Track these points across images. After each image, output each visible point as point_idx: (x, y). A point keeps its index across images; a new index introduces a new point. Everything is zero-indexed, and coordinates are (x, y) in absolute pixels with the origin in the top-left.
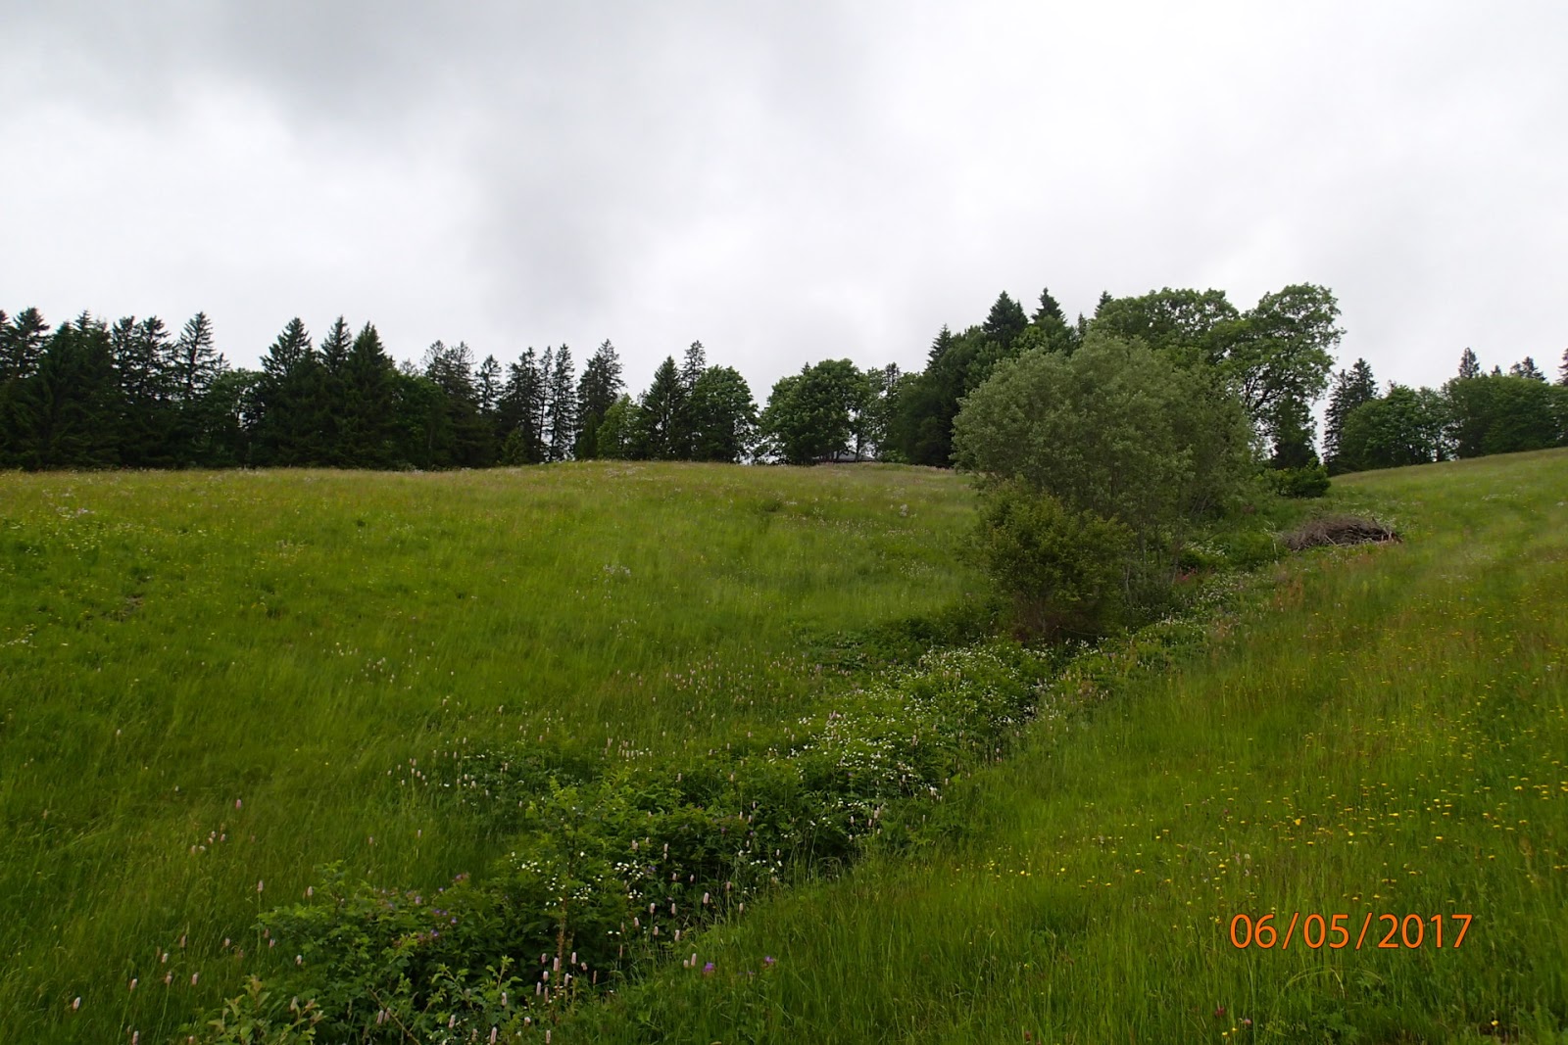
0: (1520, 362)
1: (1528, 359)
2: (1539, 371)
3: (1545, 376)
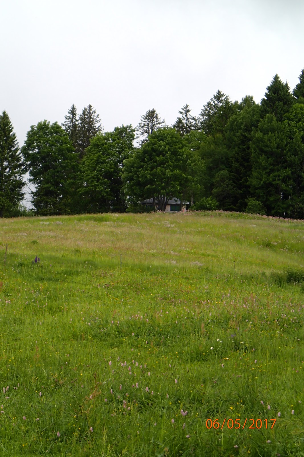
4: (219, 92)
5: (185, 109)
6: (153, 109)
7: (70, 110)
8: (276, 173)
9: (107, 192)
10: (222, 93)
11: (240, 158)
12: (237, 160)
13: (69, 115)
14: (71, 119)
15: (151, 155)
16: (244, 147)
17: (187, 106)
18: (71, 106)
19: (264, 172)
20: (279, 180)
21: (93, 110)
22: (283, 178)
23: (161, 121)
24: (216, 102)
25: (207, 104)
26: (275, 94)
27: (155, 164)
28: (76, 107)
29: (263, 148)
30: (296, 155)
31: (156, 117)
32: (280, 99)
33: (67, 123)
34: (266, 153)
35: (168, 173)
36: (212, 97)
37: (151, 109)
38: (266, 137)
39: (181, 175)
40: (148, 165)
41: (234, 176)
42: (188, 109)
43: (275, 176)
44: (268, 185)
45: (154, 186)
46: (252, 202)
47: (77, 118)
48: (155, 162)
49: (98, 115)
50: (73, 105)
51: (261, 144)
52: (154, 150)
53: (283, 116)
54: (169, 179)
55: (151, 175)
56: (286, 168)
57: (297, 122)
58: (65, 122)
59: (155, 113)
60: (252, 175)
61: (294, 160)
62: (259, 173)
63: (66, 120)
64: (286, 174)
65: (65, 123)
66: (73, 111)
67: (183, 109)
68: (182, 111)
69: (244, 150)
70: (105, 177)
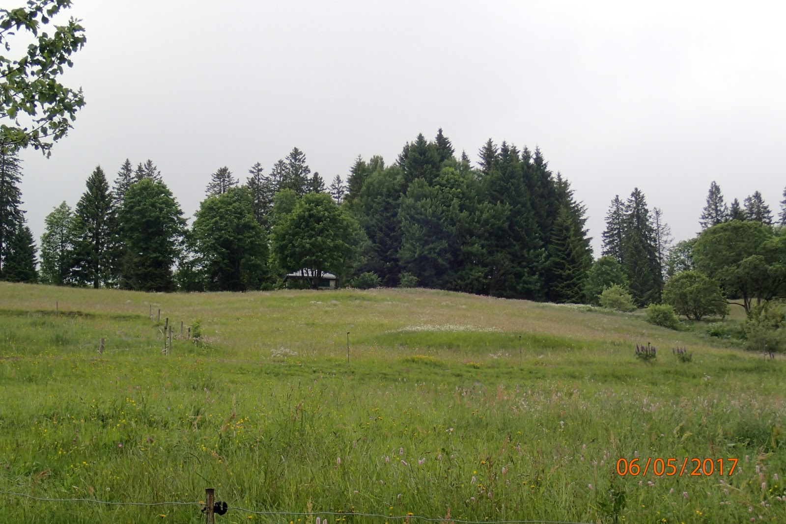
0: (751, 196)
1: (757, 193)
2: (765, 204)
3: (770, 209)
4: (296, 150)
5: (257, 168)
6: (225, 167)
7: (124, 166)
8: (431, 246)
9: (226, 264)
10: (299, 151)
11: (384, 227)
12: (381, 230)
13: (122, 171)
14: (126, 176)
15: (307, 222)
16: (388, 214)
17: (259, 165)
18: (125, 161)
19: (418, 244)
20: (435, 253)
21: (153, 166)
22: (440, 251)
23: (235, 181)
24: (293, 161)
25: (278, 163)
26: (421, 156)
27: (313, 233)
28: (131, 161)
29: (416, 216)
30: (454, 225)
31: (229, 177)
32: (427, 162)
33: (119, 180)
34: (418, 221)
35: (330, 243)
36: (288, 155)
37: (223, 167)
38: (419, 204)
39: (342, 245)
40: (304, 233)
41: (378, 247)
42: (260, 168)
43: (431, 249)
44: (423, 258)
45: (314, 258)
46: (406, 277)
47: (133, 175)
48: (313, 229)
49: (159, 172)
50: (127, 160)
51: (413, 212)
52: (311, 216)
53: (434, 180)
54: (331, 250)
55: (311, 244)
56: (441, 239)
57: (451, 188)
58: (117, 179)
59: (228, 172)
60: (404, 247)
61: (452, 231)
62: (412, 245)
63: (119, 178)
64: (442, 247)
65: (117, 181)
66: (127, 167)
67: (254, 168)
68: (253, 170)
69: (388, 218)
70: (222, 246)
